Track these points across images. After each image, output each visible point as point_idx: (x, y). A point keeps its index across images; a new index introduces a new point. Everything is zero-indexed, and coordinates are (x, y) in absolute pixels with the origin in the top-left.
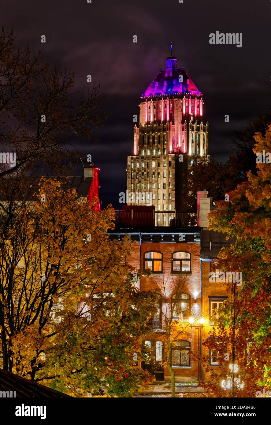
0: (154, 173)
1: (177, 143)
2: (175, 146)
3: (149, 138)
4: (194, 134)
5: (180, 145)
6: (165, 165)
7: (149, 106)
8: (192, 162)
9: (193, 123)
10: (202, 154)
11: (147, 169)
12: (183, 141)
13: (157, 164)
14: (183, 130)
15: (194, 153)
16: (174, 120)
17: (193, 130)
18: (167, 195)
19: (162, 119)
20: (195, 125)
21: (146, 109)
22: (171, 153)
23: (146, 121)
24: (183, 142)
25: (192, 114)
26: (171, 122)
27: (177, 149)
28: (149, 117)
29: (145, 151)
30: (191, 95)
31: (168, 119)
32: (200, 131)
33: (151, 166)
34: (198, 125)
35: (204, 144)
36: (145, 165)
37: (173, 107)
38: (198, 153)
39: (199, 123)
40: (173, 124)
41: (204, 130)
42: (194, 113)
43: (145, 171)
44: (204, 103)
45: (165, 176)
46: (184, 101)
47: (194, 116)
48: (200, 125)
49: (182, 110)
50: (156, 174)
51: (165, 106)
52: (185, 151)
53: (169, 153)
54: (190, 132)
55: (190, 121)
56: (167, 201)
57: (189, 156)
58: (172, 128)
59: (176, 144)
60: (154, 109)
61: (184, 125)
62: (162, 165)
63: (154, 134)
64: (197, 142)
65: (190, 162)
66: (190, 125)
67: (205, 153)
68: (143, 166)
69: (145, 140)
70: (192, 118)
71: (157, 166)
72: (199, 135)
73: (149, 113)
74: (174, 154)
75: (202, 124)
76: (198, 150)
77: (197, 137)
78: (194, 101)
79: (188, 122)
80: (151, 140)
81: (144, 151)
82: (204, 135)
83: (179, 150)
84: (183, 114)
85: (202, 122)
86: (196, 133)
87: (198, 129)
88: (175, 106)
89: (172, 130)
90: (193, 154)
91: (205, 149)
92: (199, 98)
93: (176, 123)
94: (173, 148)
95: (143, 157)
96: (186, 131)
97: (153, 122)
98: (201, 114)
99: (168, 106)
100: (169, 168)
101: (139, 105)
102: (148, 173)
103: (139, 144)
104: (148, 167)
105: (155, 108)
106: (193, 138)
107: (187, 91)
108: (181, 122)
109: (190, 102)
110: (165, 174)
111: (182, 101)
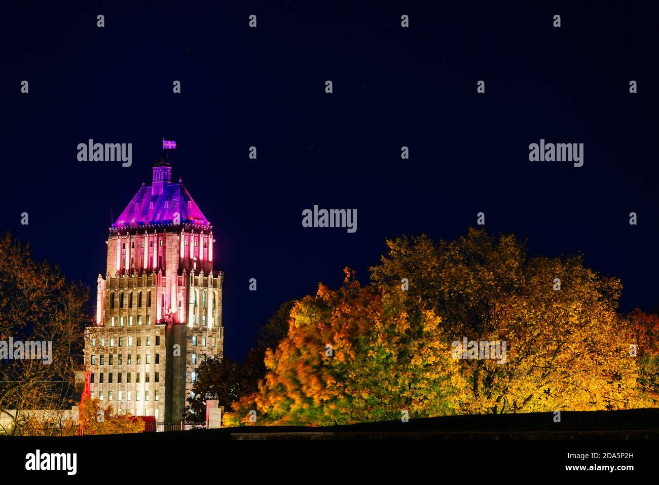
0: (129, 357)
1: (170, 307)
2: (167, 312)
3: (122, 296)
4: (198, 292)
5: (174, 310)
6: (149, 343)
7: (124, 244)
8: (194, 338)
9: (197, 274)
10: (210, 326)
11: (118, 350)
12: (180, 302)
13: (136, 341)
14: (180, 285)
15: (198, 323)
16: (165, 268)
17: (196, 284)
18: (151, 393)
19: (145, 266)
20: (201, 278)
21: (119, 248)
22: (158, 322)
23: (118, 268)
24: (180, 306)
25: (195, 259)
26: (160, 272)
27: (170, 317)
28: (123, 261)
29: (116, 319)
30: (193, 228)
31: (155, 265)
32: (207, 287)
33: (125, 345)
34: (204, 276)
35: (214, 308)
36: (116, 342)
37: (164, 247)
38: (204, 324)
39: (206, 275)
40: (164, 275)
41: (215, 286)
42: (198, 258)
43: (115, 352)
44: (215, 241)
45: (149, 361)
46: (183, 236)
47: (198, 261)
48: (208, 276)
49: (179, 252)
50: (134, 358)
51: (151, 245)
52: (182, 319)
53: (156, 324)
54: (192, 289)
55: (193, 271)
56: (152, 403)
57: (189, 328)
58: (162, 281)
59: (167, 308)
60: (132, 249)
61: (182, 277)
62: (143, 343)
63: (130, 291)
64: (203, 306)
65: (191, 338)
66: (192, 276)
67: (217, 324)
68: (112, 344)
69: (115, 300)
70: (195, 265)
71: (136, 344)
72: (206, 294)
73: (123, 254)
74: (165, 325)
75: (211, 276)
76: (204, 318)
77: (204, 297)
78: (199, 237)
79: (188, 273)
80: (126, 301)
81: (113, 318)
82: (214, 293)
83: (173, 318)
84: (180, 258)
85: (211, 273)
86: (201, 290)
87: (205, 285)
88: (167, 244)
89: (161, 284)
90: (196, 324)
91: (217, 316)
92: (207, 233)
93: (168, 272)
94: (163, 316)
95: (111, 330)
96: (184, 287)
97: (129, 270)
98: (211, 259)
99: (155, 245)
100: (155, 348)
101: (106, 242)
102: (120, 356)
103: (105, 307)
104: (119, 346)
105: (133, 247)
106: (196, 298)
107: (188, 221)
108: (176, 271)
109: (192, 238)
110: (149, 357)
111: (178, 238)
